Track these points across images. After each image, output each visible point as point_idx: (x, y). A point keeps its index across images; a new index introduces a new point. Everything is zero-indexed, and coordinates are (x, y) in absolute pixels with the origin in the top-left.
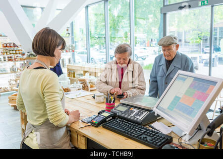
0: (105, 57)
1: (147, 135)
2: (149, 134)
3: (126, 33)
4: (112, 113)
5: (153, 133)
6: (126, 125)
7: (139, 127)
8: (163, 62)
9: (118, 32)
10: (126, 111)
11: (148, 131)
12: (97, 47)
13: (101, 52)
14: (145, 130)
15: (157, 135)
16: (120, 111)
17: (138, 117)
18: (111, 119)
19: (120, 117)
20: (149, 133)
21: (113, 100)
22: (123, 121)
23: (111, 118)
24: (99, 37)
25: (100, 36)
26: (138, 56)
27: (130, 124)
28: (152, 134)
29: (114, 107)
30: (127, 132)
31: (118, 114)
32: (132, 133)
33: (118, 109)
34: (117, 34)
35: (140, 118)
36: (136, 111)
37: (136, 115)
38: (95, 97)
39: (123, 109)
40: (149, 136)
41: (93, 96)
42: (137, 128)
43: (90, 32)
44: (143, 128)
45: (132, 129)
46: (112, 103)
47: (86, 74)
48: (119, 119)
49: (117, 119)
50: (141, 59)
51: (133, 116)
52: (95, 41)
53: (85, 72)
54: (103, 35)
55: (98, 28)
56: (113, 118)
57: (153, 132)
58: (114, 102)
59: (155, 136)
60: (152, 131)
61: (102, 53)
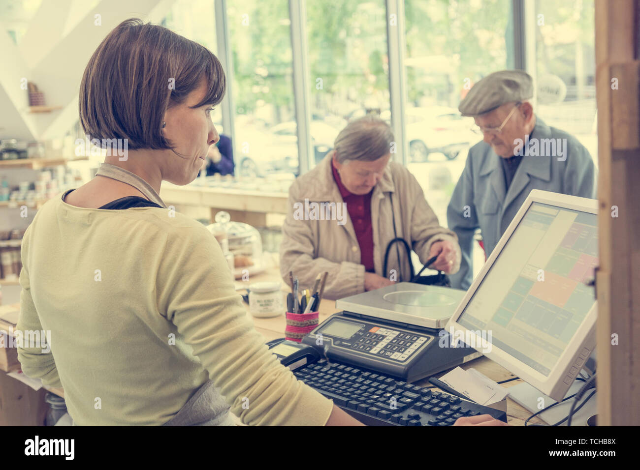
0: (293, 152)
1: (420, 409)
2: (428, 407)
3: (376, 55)
4: (305, 346)
5: (444, 404)
6: (354, 381)
7: (398, 387)
8: (493, 163)
9: (343, 54)
10: (356, 337)
11: (426, 399)
12: (265, 111)
13: (280, 133)
14: (415, 396)
15: (455, 407)
16: (336, 339)
17: (396, 356)
18: (305, 366)
19: (333, 358)
20: (428, 402)
21: (310, 301)
22: (343, 371)
23: (304, 361)
24: (271, 76)
25: (274, 71)
26: (430, 145)
27: (367, 378)
28: (436, 405)
29: (315, 325)
30: (354, 402)
31: (326, 349)
32: (372, 405)
33: (328, 331)
34: (339, 62)
35: (402, 358)
36: (391, 335)
37: (390, 347)
38: (252, 297)
39: (346, 330)
40: (429, 411)
41: (245, 293)
42: (391, 388)
43: (235, 54)
44: (410, 390)
45: (373, 393)
46: (307, 311)
47: (218, 217)
48: (330, 365)
49: (324, 364)
50: (441, 157)
51: (378, 354)
52: (256, 89)
53: (215, 211)
54: (285, 65)
55: (265, 40)
56: (309, 363)
57: (443, 400)
58: (315, 308)
59: (448, 413)
60: (439, 397)
61: (284, 138)
